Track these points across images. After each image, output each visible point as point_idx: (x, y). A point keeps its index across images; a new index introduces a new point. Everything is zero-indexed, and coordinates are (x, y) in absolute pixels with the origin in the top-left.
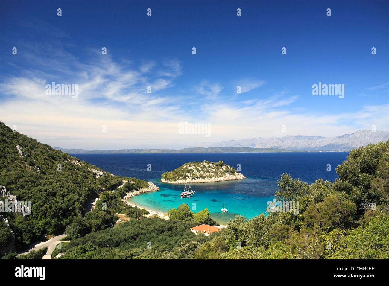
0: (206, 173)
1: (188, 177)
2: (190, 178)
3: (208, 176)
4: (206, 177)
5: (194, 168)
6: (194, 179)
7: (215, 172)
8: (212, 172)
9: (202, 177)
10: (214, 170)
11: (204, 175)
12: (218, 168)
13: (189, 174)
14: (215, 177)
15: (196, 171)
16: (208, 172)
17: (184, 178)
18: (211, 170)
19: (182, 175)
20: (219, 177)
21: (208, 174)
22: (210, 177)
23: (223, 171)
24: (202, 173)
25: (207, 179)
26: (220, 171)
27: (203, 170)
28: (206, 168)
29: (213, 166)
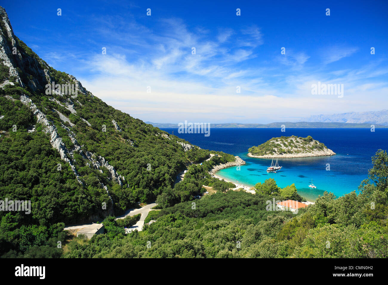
0: (293, 148)
1: (275, 152)
2: (277, 153)
3: (295, 152)
4: (294, 152)
5: (281, 143)
6: (281, 154)
7: (303, 148)
8: (300, 148)
9: (290, 152)
10: (302, 145)
11: (292, 150)
12: (306, 144)
13: (276, 149)
14: (303, 153)
15: (283, 146)
16: (296, 147)
17: (271, 153)
18: (299, 145)
19: (269, 150)
20: (307, 153)
21: (296, 149)
22: (298, 153)
23: (311, 147)
24: (290, 148)
25: (294, 154)
26: (309, 147)
27: (290, 145)
28: (293, 143)
29: (301, 141)
